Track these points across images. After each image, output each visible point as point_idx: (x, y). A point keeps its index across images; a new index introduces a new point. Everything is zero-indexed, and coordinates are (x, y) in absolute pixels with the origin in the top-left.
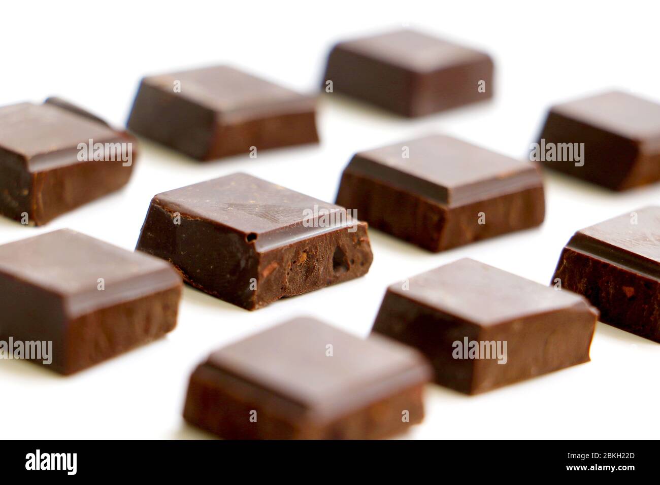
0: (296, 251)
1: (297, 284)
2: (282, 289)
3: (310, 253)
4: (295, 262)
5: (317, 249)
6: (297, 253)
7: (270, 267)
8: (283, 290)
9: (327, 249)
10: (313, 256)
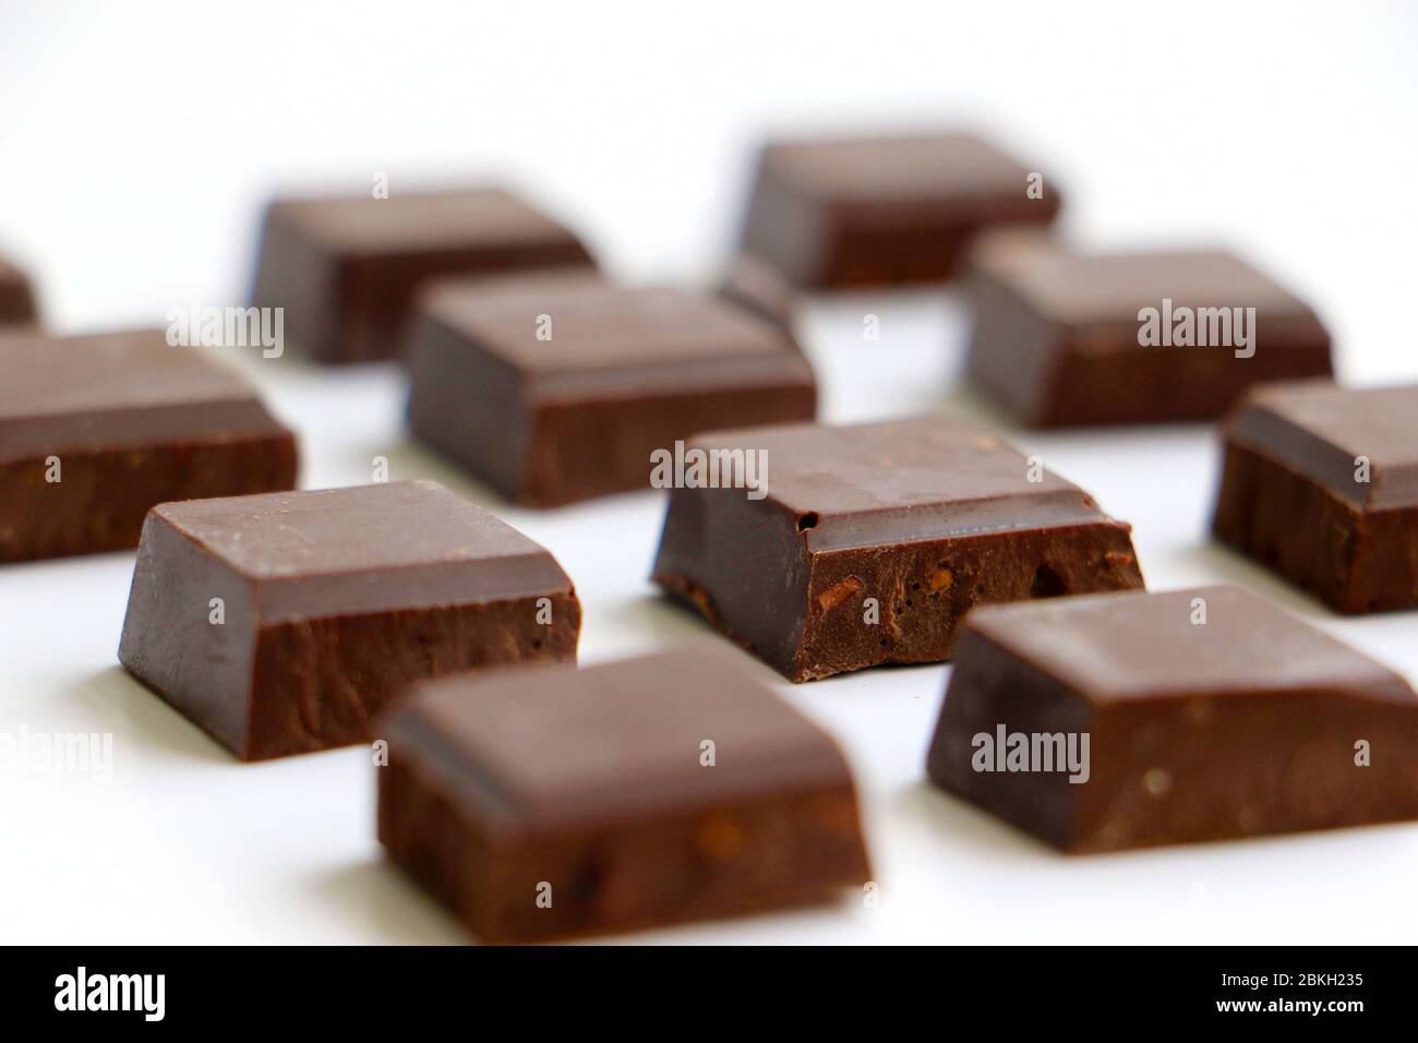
0: (916, 561)
1: (927, 638)
2: (883, 643)
3: (958, 571)
4: (916, 587)
5: (979, 566)
6: (919, 567)
7: (838, 588)
8: (888, 645)
9: (1010, 568)
10: (968, 580)
